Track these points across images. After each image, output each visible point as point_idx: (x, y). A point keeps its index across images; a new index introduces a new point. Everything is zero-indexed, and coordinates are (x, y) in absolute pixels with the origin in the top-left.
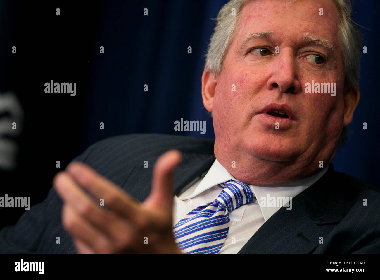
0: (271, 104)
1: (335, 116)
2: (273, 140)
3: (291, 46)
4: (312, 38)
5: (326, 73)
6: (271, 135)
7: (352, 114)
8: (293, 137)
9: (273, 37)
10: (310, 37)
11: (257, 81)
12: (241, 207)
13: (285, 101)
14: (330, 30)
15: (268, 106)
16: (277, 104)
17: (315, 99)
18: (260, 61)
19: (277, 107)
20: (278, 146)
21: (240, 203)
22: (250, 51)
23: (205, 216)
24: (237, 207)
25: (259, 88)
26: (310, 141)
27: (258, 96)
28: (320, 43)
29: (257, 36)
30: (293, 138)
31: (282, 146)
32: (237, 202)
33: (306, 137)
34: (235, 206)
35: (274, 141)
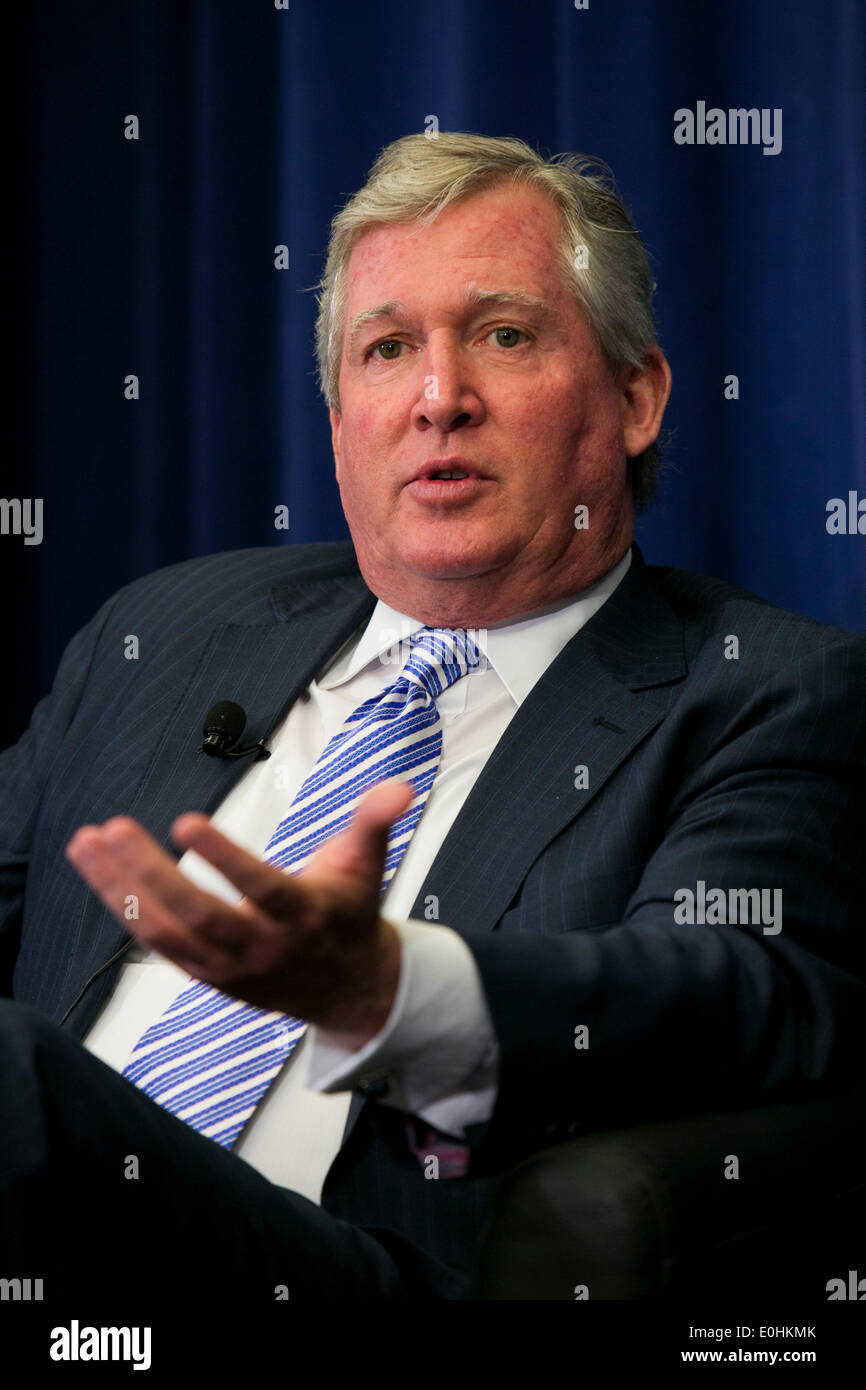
0: (427, 464)
1: (593, 447)
2: (448, 534)
3: (444, 323)
4: (485, 292)
5: (543, 361)
6: (443, 523)
7: (659, 417)
8: (492, 515)
9: (400, 309)
10: (480, 290)
11: (391, 417)
12: (459, 682)
13: (456, 449)
14: (531, 264)
15: (422, 468)
16: (440, 461)
17: (522, 425)
18: (392, 371)
19: (441, 466)
20: (462, 544)
21: (453, 675)
22: (369, 354)
23: (385, 718)
24: (450, 685)
25: (399, 432)
26: (537, 516)
27: (401, 447)
28: (506, 299)
29: (371, 316)
30: (492, 518)
31: (469, 542)
32: (447, 674)
33: (525, 508)
34: (444, 683)
35: (451, 535)
